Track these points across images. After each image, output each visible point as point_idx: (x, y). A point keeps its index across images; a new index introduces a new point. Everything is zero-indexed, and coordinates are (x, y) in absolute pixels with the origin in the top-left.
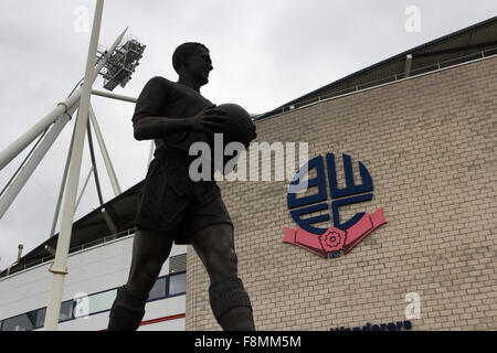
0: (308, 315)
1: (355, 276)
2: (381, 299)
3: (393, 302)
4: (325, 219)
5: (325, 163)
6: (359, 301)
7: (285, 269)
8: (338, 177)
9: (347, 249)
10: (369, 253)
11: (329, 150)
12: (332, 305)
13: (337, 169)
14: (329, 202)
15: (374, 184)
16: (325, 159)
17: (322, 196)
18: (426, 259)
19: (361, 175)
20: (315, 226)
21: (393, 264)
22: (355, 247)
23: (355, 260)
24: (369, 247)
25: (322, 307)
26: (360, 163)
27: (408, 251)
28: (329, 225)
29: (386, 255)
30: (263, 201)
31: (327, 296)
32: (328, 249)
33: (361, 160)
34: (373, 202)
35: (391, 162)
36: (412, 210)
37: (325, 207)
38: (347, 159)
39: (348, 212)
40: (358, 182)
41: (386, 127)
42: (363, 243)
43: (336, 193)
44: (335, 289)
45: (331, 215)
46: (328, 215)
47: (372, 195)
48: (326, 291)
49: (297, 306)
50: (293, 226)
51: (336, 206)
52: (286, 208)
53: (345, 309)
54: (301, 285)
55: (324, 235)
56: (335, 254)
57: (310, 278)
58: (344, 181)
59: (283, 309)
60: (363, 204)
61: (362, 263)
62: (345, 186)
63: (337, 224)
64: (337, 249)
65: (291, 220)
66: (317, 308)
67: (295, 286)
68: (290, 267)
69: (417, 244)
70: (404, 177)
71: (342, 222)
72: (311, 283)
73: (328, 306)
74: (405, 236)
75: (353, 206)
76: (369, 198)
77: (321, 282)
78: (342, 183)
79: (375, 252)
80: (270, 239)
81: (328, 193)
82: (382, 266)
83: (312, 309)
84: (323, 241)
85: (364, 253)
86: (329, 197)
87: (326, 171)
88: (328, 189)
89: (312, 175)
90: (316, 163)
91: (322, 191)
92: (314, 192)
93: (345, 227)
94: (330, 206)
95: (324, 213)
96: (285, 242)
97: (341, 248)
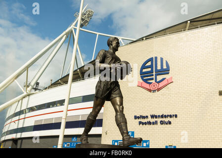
0: (143, 110)
1: (160, 99)
2: (168, 107)
4: (152, 79)
6: (161, 107)
9: (159, 90)
11: (156, 56)
12: (152, 108)
14: (154, 73)
15: (170, 68)
16: (154, 59)
17: (152, 71)
20: (149, 81)
21: (173, 96)
23: (160, 94)
24: (166, 90)
26: (166, 61)
28: (153, 81)
29: (172, 93)
31: (150, 104)
32: (152, 89)
34: (169, 75)
38: (162, 59)
44: (153, 102)
47: (169, 72)
49: (140, 107)
50: (141, 81)
51: (156, 75)
52: (139, 74)
53: (156, 109)
55: (151, 85)
56: (154, 91)
58: (160, 67)
60: (166, 75)
61: (163, 95)
62: (160, 68)
63: (156, 81)
64: (155, 89)
66: (147, 108)
67: (140, 100)
68: (139, 94)
69: (183, 90)
72: (145, 100)
73: (150, 108)
74: (179, 87)
77: (149, 100)
79: (168, 91)
81: (154, 70)
82: (170, 96)
83: (145, 108)
84: (151, 87)
85: (164, 92)
86: (154, 72)
87: (154, 63)
88: (154, 69)
89: (149, 64)
90: (151, 60)
91: (152, 70)
92: (150, 69)
93: (159, 82)
94: (154, 75)
95: (152, 77)
96: (138, 86)
97: (157, 89)
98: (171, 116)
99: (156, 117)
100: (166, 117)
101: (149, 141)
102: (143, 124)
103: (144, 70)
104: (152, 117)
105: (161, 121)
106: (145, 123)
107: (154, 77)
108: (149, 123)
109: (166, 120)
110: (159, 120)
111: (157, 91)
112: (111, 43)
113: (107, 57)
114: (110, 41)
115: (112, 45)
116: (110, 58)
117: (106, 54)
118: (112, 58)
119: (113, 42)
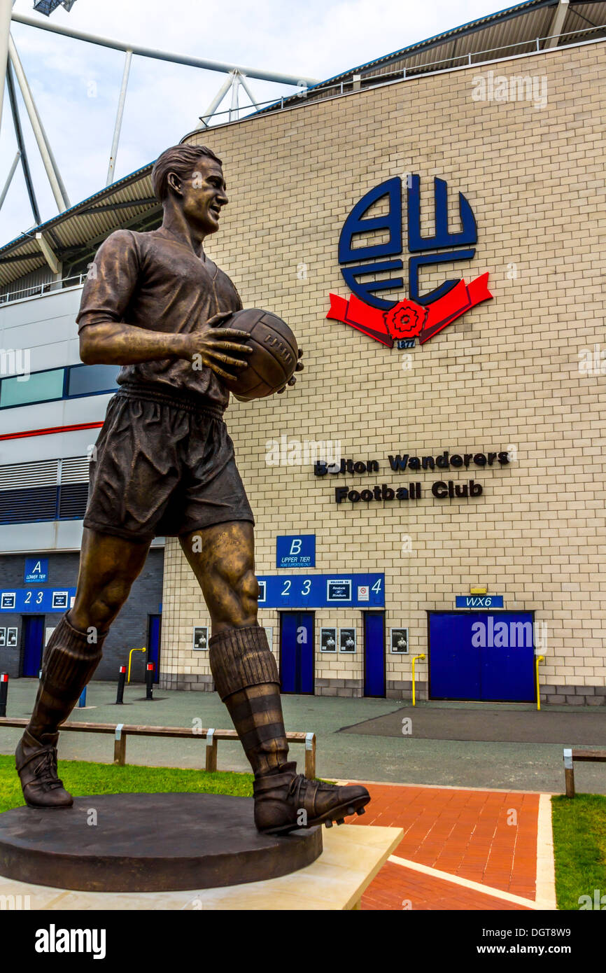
0: (356, 434)
1: (434, 379)
2: (469, 416)
3: (487, 423)
4: (396, 285)
5: (404, 191)
6: (436, 418)
7: (327, 360)
8: (424, 217)
9: (426, 336)
10: (459, 345)
11: (415, 169)
12: (395, 422)
13: (423, 203)
14: (405, 258)
15: (480, 232)
17: (394, 247)
18: (545, 361)
19: (461, 215)
20: (379, 295)
21: (494, 365)
22: (438, 334)
23: (435, 355)
24: (460, 336)
25: (379, 423)
26: (461, 195)
27: (519, 347)
28: (401, 296)
29: (485, 350)
30: (299, 247)
31: (388, 407)
33: (463, 190)
34: (474, 263)
35: (510, 197)
36: (534, 280)
37: (398, 266)
38: (440, 187)
39: (434, 277)
40: (455, 228)
41: (511, 136)
42: (451, 329)
43: (418, 243)
44: (402, 397)
45: (406, 280)
46: (401, 279)
47: (474, 251)
48: (387, 399)
49: (342, 419)
50: (345, 294)
51: (415, 266)
52: (336, 261)
53: (412, 429)
54: (350, 387)
55: (391, 313)
56: (406, 343)
57: (364, 378)
58: (432, 224)
59: (321, 421)
60: (459, 266)
61: (447, 360)
62: (432, 233)
63: (414, 295)
64: (409, 335)
65: (342, 282)
66: (372, 424)
67: (341, 389)
68: (334, 359)
69: (536, 337)
70: (529, 225)
71: (422, 293)
72: (365, 386)
73: (389, 422)
74: (518, 322)
75: (442, 268)
76: (469, 257)
77: (380, 384)
78: (428, 228)
79: (468, 343)
80: (305, 311)
81: (405, 242)
82: (476, 367)
83: (363, 425)
84: (389, 322)
85: (451, 345)
86: (405, 250)
87: (405, 205)
88: (405, 235)
90: (390, 189)
91: (396, 238)
93: (427, 302)
94: (406, 265)
95: (395, 275)
96: (329, 318)
97: (417, 335)
98: (481, 461)
99: (415, 464)
100: (458, 462)
101: (382, 576)
102: (356, 497)
103: (360, 243)
104: (398, 464)
105: (437, 486)
106: (366, 497)
107: (404, 274)
108: (383, 494)
109: (460, 478)
110: (427, 479)
111: (417, 341)
112: (177, 182)
113: (149, 281)
114: (170, 169)
115: (181, 195)
116: (174, 286)
117: (147, 261)
118: (181, 285)
119: (186, 177)
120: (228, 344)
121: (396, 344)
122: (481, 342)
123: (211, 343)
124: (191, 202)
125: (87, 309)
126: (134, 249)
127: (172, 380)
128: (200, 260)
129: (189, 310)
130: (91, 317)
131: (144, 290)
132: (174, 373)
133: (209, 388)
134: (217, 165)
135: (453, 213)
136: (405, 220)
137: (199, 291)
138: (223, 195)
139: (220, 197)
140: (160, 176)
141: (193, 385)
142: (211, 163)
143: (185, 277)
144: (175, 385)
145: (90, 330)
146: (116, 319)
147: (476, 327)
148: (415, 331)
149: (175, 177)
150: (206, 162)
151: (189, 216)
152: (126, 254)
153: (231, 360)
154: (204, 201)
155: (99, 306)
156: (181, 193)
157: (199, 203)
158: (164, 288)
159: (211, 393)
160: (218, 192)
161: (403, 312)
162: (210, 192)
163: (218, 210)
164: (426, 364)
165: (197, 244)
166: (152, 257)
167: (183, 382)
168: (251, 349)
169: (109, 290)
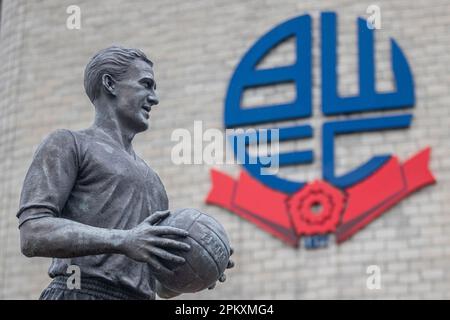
4: (305, 159)
5: (316, 34)
8: (342, 69)
9: (345, 232)
11: (328, 6)
13: (341, 50)
14: (317, 122)
15: (419, 93)
16: (316, 24)
17: (301, 108)
19: (393, 69)
20: (281, 173)
21: (438, 274)
22: (362, 228)
23: (357, 258)
24: (391, 232)
26: (392, 43)
28: (310, 175)
29: (427, 253)
32: (301, 227)
33: (396, 37)
34: (411, 133)
37: (307, 134)
39: (356, 150)
40: (385, 84)
42: (379, 223)
43: (334, 104)
45: (318, 153)
46: (311, 152)
47: (409, 118)
51: (331, 134)
55: (296, 198)
56: (316, 241)
58: (354, 78)
60: (390, 136)
62: (355, 91)
64: (322, 229)
71: (339, 172)
75: (367, 138)
76: (403, 125)
78: (348, 84)
79: (403, 244)
81: (317, 101)
84: (293, 210)
85: (379, 245)
86: (317, 111)
87: (316, 52)
88: (317, 93)
89: (284, 56)
90: (295, 30)
91: (304, 95)
92: (286, 95)
93: (346, 184)
94: (318, 133)
95: (302, 146)
96: (209, 202)
97: (333, 228)
103: (253, 99)
107: (314, 145)
111: (332, 238)
112: (110, 84)
113: (87, 178)
114: (105, 71)
115: (114, 96)
116: (110, 184)
117: (86, 159)
118: (116, 183)
119: (119, 78)
120: (167, 241)
121: (303, 242)
122: (421, 241)
123: (152, 239)
124: (123, 102)
125: (29, 204)
126: (74, 147)
127: (107, 274)
128: (132, 157)
129: (124, 207)
130: (34, 211)
131: (80, 187)
132: (108, 266)
133: (140, 283)
134: (148, 66)
135: (383, 67)
136: (317, 72)
137: (133, 190)
138: (154, 94)
139: (151, 98)
140: (94, 76)
141: (126, 279)
142: (144, 65)
143: (121, 176)
144: (109, 278)
145: (33, 224)
146: (56, 214)
147: (414, 221)
148: (330, 224)
149: (109, 78)
150: (140, 64)
151: (121, 115)
152: (67, 152)
153: (170, 255)
154: (137, 102)
155: (42, 201)
156: (114, 93)
157: (132, 103)
158: (100, 185)
159: (141, 287)
160: (149, 92)
161: (313, 198)
162: (143, 93)
163: (148, 109)
164: (346, 270)
165: (128, 142)
166: (91, 156)
167: (117, 277)
168: (189, 247)
169: (50, 186)
